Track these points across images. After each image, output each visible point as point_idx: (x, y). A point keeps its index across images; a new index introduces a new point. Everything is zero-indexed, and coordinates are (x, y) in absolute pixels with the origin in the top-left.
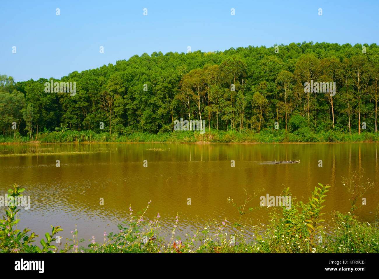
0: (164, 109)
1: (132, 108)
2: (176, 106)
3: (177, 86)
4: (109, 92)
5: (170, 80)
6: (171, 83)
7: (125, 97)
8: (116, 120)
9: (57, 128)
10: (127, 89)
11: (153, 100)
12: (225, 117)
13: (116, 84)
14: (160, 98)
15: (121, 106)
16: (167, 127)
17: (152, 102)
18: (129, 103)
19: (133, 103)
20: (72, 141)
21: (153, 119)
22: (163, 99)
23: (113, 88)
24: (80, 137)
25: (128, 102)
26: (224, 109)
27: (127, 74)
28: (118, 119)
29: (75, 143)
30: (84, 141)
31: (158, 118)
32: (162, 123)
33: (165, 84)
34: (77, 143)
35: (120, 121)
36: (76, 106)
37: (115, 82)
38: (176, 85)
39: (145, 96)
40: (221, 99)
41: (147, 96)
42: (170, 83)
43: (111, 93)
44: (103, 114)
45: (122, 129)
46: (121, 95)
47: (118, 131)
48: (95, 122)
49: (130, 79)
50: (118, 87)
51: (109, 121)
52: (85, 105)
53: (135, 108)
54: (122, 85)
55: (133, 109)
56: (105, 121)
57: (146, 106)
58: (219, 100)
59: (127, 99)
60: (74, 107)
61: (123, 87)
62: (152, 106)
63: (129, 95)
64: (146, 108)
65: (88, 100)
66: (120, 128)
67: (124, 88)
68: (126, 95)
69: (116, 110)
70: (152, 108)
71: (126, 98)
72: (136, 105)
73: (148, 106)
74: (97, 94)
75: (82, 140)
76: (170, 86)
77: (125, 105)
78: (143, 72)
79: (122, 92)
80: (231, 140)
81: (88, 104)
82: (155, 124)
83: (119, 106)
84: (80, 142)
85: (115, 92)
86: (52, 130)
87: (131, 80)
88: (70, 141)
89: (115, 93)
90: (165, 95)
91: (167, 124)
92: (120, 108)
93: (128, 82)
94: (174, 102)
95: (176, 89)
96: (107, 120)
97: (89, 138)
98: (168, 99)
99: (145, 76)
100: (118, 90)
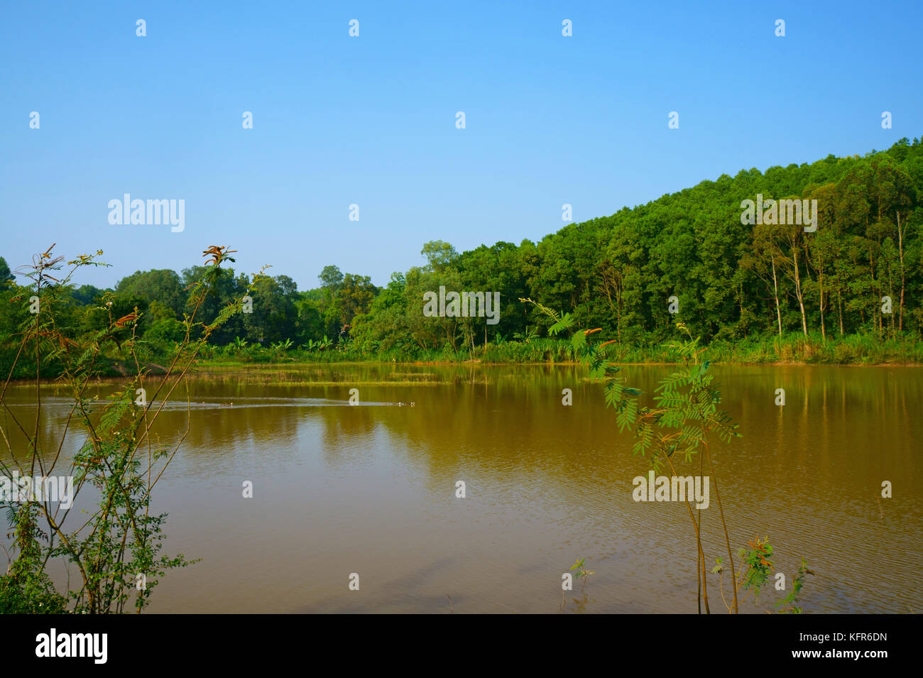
0: (717, 290)
1: (657, 290)
2: (743, 283)
3: (746, 238)
4: (611, 261)
5: (728, 228)
6: (730, 234)
7: (644, 268)
8: (627, 318)
9: (517, 335)
10: (646, 250)
11: (696, 271)
12: (853, 304)
13: (626, 243)
14: (712, 268)
15: (635, 288)
16: (729, 329)
17: (693, 277)
18: (651, 282)
19: (659, 280)
20: (541, 359)
21: (697, 312)
22: (716, 269)
23: (618, 252)
24: (556, 352)
25: (650, 278)
26: (850, 284)
27: (647, 221)
28: (631, 315)
29: (547, 364)
30: (564, 359)
31: (710, 311)
32: (718, 321)
33: (717, 237)
34: (551, 363)
35: (635, 319)
36: (551, 292)
37: (623, 239)
38: (744, 237)
39: (680, 263)
40: (841, 262)
41: (682, 265)
42: (728, 232)
43: (617, 263)
44: (604, 306)
45: (639, 336)
46: (636, 265)
47: (631, 340)
48: (588, 321)
49: (653, 230)
50: (628, 249)
51: (616, 319)
52: (568, 289)
53: (664, 291)
54: (636, 245)
55: (660, 293)
56: (610, 319)
57: (684, 287)
58: (835, 265)
59: (648, 273)
60: (549, 294)
61: (639, 248)
62: (695, 284)
63: (651, 264)
64: (684, 290)
65: (573, 277)
66: (636, 333)
67: (641, 250)
68: (646, 265)
69: (625, 295)
70: (696, 289)
71: (647, 271)
72: (665, 283)
73: (689, 287)
74: (592, 265)
75: (560, 358)
76: (728, 239)
77: (644, 286)
78: (679, 214)
79: (638, 259)
80: (852, 358)
81: (575, 286)
82: (704, 323)
83: (632, 289)
84: (555, 362)
85: (624, 258)
86: (510, 338)
87: (656, 233)
88: (537, 360)
89: (623, 263)
90: (719, 259)
91: (729, 323)
92: (634, 291)
93: (649, 237)
94: (740, 275)
95: (742, 245)
96: (613, 317)
97: (573, 353)
98: (726, 269)
99: (682, 223)
100: (630, 254)
